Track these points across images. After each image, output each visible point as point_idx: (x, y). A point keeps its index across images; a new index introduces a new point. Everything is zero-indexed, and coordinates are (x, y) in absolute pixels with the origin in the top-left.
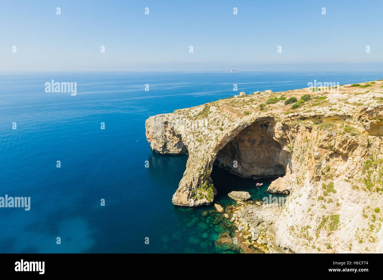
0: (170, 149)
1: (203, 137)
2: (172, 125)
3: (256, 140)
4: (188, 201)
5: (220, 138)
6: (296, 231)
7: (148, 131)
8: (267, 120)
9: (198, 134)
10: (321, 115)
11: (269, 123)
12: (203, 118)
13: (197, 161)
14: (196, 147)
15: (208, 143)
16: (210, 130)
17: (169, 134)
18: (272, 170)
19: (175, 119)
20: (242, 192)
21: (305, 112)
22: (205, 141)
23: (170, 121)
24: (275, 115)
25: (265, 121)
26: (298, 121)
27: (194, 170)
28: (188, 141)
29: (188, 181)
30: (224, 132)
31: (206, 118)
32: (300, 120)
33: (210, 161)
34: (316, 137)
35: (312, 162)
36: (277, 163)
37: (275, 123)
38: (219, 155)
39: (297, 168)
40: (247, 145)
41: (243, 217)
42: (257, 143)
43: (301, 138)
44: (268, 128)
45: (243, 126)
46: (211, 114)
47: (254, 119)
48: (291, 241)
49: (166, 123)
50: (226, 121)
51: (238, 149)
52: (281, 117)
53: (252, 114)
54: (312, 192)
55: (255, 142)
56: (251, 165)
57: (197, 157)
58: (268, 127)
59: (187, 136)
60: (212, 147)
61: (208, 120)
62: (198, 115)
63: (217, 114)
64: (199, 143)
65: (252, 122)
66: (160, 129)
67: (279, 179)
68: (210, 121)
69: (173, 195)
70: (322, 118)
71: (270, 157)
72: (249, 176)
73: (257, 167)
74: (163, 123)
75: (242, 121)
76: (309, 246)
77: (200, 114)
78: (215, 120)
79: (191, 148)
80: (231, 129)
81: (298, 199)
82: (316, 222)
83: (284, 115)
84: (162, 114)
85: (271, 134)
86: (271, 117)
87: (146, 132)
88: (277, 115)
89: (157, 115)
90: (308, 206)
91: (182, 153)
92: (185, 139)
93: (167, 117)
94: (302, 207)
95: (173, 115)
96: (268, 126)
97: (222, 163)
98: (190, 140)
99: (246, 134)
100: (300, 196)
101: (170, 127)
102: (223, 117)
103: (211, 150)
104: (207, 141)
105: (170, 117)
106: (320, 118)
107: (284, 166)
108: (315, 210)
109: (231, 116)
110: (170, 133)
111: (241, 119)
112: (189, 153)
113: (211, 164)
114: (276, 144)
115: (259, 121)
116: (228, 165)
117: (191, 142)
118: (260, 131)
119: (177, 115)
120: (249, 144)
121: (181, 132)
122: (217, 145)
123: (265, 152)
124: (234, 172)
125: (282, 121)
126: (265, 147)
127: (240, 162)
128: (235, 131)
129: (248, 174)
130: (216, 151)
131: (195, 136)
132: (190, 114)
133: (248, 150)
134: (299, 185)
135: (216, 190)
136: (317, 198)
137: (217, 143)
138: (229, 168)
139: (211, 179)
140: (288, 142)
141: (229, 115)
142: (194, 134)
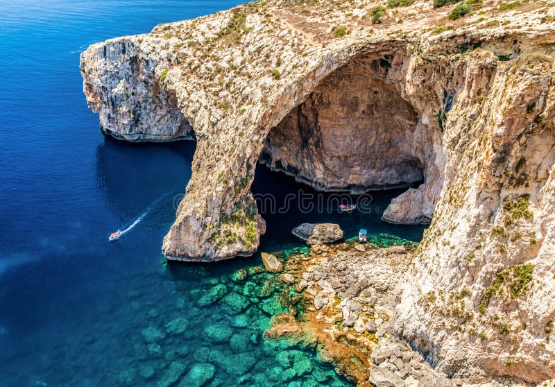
0: (149, 127)
1: (230, 97)
2: (151, 66)
3: (360, 101)
4: (199, 248)
5: (271, 99)
7: (88, 84)
8: (389, 50)
9: (217, 89)
10: (520, 34)
11: (392, 57)
12: (230, 46)
13: (219, 156)
14: (215, 121)
15: (244, 110)
16: (246, 77)
17: (145, 91)
18: (393, 171)
19: (158, 51)
21: (482, 27)
22: (237, 105)
23: (145, 56)
24: (409, 35)
25: (383, 50)
27: (210, 177)
28: (193, 106)
29: (198, 205)
30: (282, 81)
31: (238, 47)
32: (467, 49)
33: (248, 156)
34: (502, 91)
35: (487, 149)
36: (407, 156)
38: (271, 139)
41: (324, 279)
42: (362, 107)
43: (466, 94)
44: (390, 72)
45: (328, 67)
46: (249, 34)
47: (356, 48)
49: (134, 60)
50: (288, 54)
51: (316, 125)
52: (422, 41)
53: (353, 34)
55: (357, 104)
56: (346, 162)
57: (218, 147)
58: (390, 67)
59: (189, 95)
60: (254, 121)
61: (240, 51)
62: (216, 39)
63: (264, 35)
64: (220, 112)
65: (351, 55)
67: (410, 192)
68: (246, 53)
69: (165, 238)
70: (520, 42)
71: (390, 142)
72: (339, 188)
73: (359, 165)
74: (127, 61)
75: (328, 51)
77: (221, 35)
78: (259, 51)
79: (201, 123)
80: (298, 75)
83: (432, 35)
84: (122, 38)
85: (397, 86)
86: (398, 42)
87: (85, 86)
88: (413, 37)
89: (109, 40)
90: (469, 249)
91: (179, 137)
92: (185, 103)
93: (137, 44)
94: (455, 251)
95: (151, 39)
96: (390, 65)
97: (278, 158)
98: (197, 105)
99: (335, 86)
101: (145, 70)
102: (280, 42)
103: (252, 128)
104: (241, 105)
105: (146, 43)
106: (515, 42)
107: (422, 162)
108: (482, 258)
109: (300, 40)
110: (147, 87)
111: (324, 47)
112: (198, 138)
113: (251, 162)
114: (407, 111)
115: (369, 51)
116: (293, 163)
117: (202, 109)
118: (370, 79)
119: (163, 39)
120: (342, 111)
121: (176, 85)
122: (265, 114)
123: (381, 130)
124: (306, 179)
125: (425, 51)
126: (380, 117)
127: (320, 154)
128: (310, 80)
129: (339, 183)
130: (262, 132)
131: (210, 94)
132: (196, 36)
133: (339, 125)
134: (454, 204)
135: (263, 222)
136: (490, 230)
137: (266, 109)
138: (296, 171)
139: (252, 198)
140: (435, 103)
141: (295, 37)
142: (207, 90)
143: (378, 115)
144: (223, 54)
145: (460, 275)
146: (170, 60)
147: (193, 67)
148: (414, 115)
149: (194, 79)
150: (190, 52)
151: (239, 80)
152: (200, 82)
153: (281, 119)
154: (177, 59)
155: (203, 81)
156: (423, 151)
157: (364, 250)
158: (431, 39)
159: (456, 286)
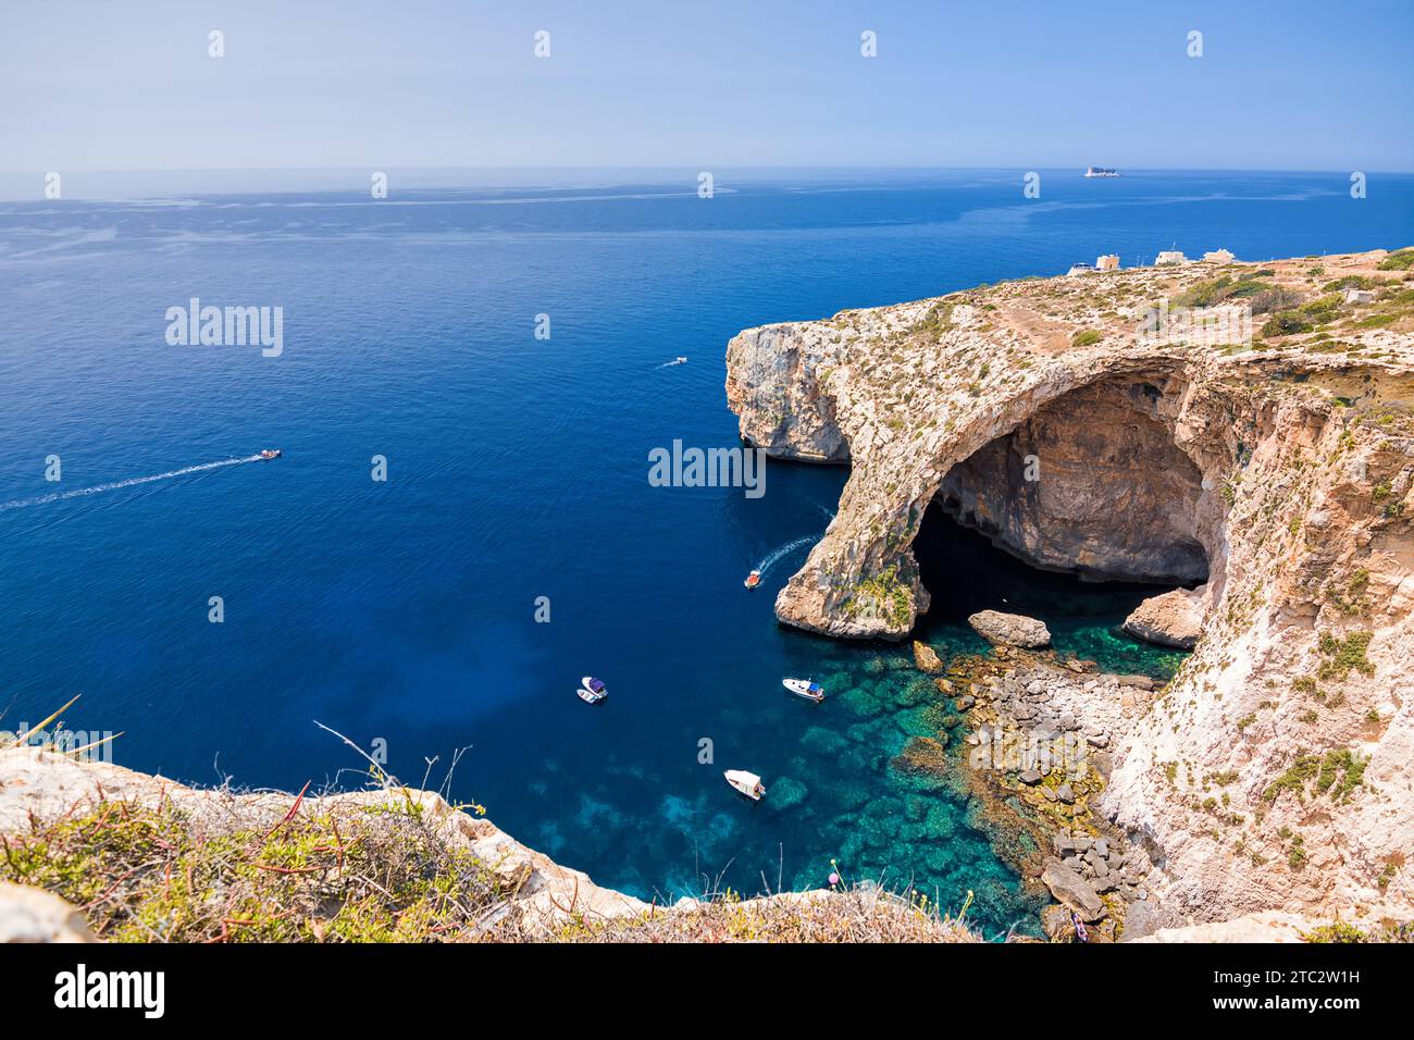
0: (799, 442)
1: (907, 413)
2: (812, 363)
3: (1107, 442)
4: (823, 616)
5: (962, 423)
6: (1181, 782)
7: (732, 378)
8: (1158, 371)
9: (891, 401)
10: (1374, 367)
11: (1164, 381)
12: (922, 345)
13: (875, 493)
14: (880, 443)
15: (921, 434)
16: (935, 389)
17: (800, 395)
19: (824, 344)
20: (1021, 618)
21: (1312, 350)
22: (914, 426)
23: (807, 349)
24: (1191, 351)
25: (1149, 371)
26: (1273, 385)
27: (857, 519)
28: (855, 421)
29: (832, 554)
30: (981, 400)
31: (933, 348)
32: (1281, 380)
33: (914, 497)
35: (1295, 546)
36: (1183, 536)
37: (1184, 382)
39: (1238, 561)
40: (1069, 457)
41: (1003, 701)
42: (1111, 452)
43: (1273, 450)
44: (1160, 401)
45: (1056, 386)
46: (952, 332)
47: (1103, 363)
48: (1157, 812)
49: (793, 353)
50: (1000, 363)
52: (1208, 363)
53: (1105, 343)
54: (1273, 658)
55: (1102, 446)
56: (1075, 530)
57: (877, 480)
58: (1160, 396)
59: (854, 403)
60: (929, 450)
61: (935, 353)
62: (905, 334)
63: (971, 333)
65: (1095, 372)
66: (770, 375)
67: (1177, 594)
68: (942, 356)
69: (780, 592)
71: (1154, 510)
73: (1097, 538)
74: (784, 353)
75: (1057, 365)
76: (1222, 843)
77: (911, 331)
78: (959, 355)
79: (862, 446)
80: (1005, 394)
81: (1213, 676)
82: (1266, 768)
83: (1223, 354)
84: (782, 325)
85: (1168, 425)
86: (1173, 361)
87: (728, 379)
88: (1197, 354)
89: (766, 326)
90: (1247, 704)
92: (846, 415)
93: (799, 334)
94: (1220, 704)
95: (819, 328)
96: (1159, 394)
97: (971, 508)
98: (862, 419)
99: (1069, 415)
100: (1227, 664)
101: (804, 367)
102: (994, 346)
103: (924, 460)
104: (918, 427)
105: (810, 333)
106: (1367, 379)
107: (1207, 549)
108: (1270, 726)
109: (1022, 344)
110: (803, 390)
111: (1054, 358)
112: (854, 463)
113: (918, 507)
115: (1125, 370)
116: (992, 519)
117: (867, 425)
118: (1128, 412)
119: (833, 330)
120: (1077, 453)
121: (839, 389)
122: (946, 443)
123: (1140, 490)
124: (1009, 545)
125: (1210, 378)
126: (1141, 470)
127: (1034, 512)
128: (1024, 402)
129: (1061, 559)
130: (940, 467)
131: (882, 408)
132: (879, 328)
133: (1070, 473)
134: (1234, 624)
135: (926, 597)
136: (1290, 681)
137: (949, 437)
138: (995, 530)
139: (912, 559)
140: (1224, 460)
141: (1016, 340)
142: (878, 401)
143: (1137, 467)
144: (912, 355)
145: (1226, 745)
146: (837, 357)
147: (866, 368)
148: (1197, 474)
149: (863, 384)
150: (866, 350)
151: (925, 390)
152: (872, 389)
153: (971, 453)
154: (848, 356)
155: (876, 388)
156: (1209, 533)
157: (1081, 671)
158: (1221, 360)
159: (1218, 761)
